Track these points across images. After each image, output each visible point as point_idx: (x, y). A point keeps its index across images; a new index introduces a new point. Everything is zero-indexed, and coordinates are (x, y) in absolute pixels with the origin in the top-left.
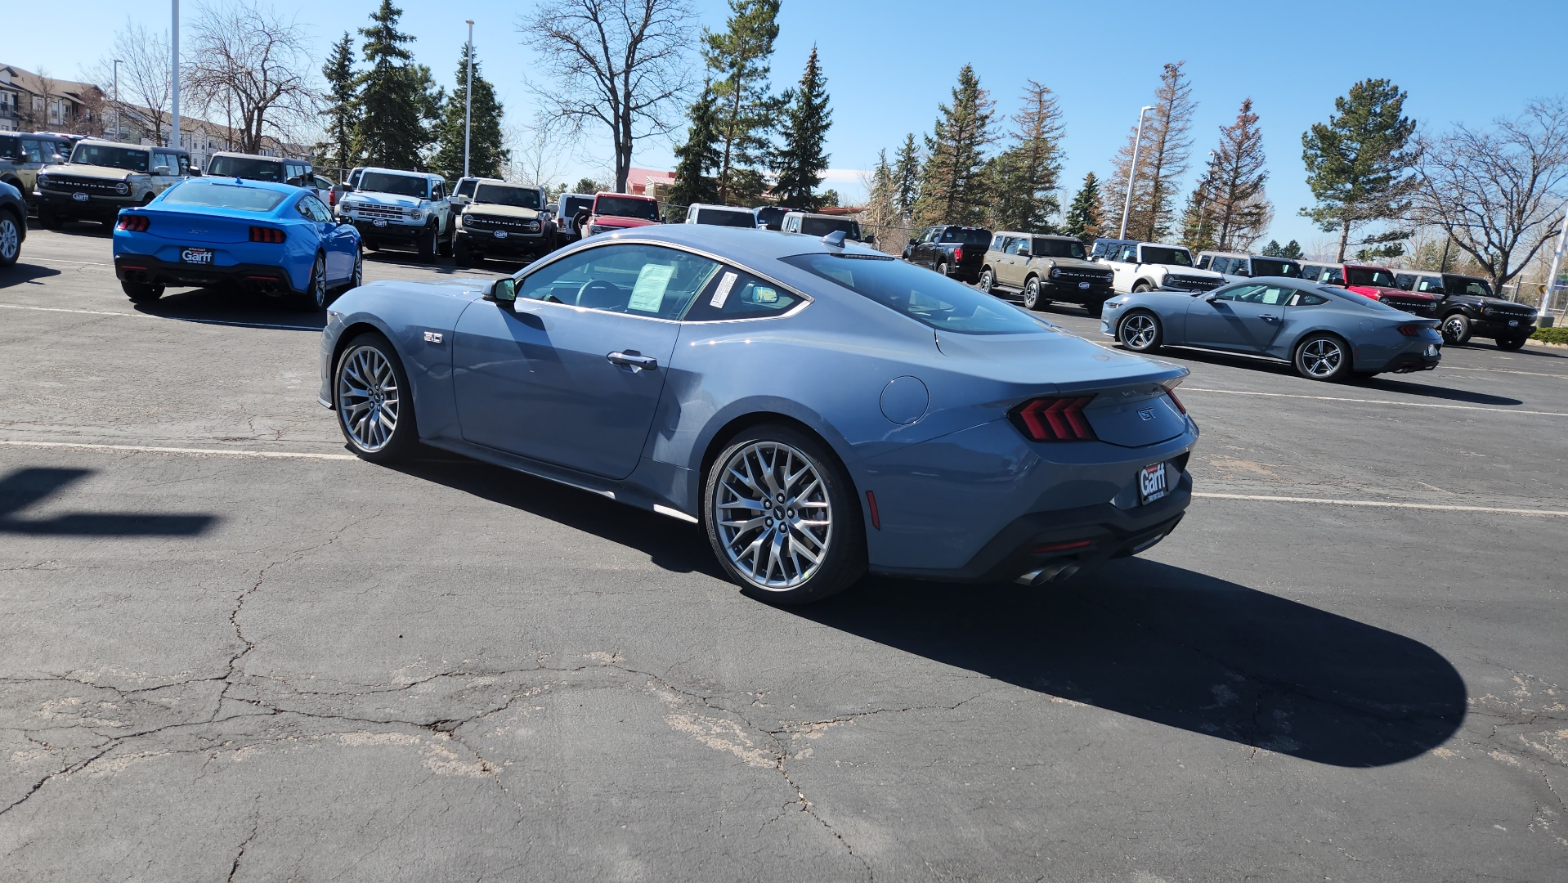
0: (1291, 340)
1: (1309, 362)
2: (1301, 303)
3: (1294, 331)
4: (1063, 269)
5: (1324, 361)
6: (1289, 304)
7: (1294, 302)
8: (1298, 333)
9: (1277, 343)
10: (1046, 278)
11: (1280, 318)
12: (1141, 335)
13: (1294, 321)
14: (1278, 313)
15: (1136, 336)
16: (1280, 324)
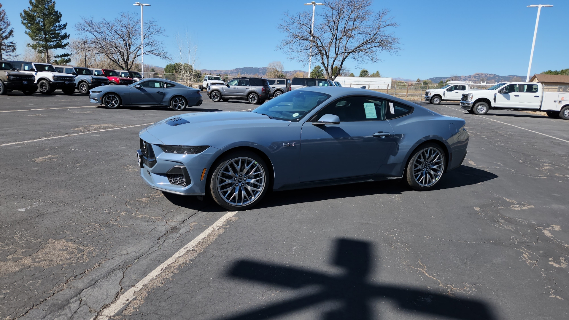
0: (169, 99)
1: (176, 106)
2: (167, 87)
3: (168, 96)
4: (14, 75)
5: (180, 104)
6: (164, 87)
7: (165, 86)
8: (170, 97)
9: (164, 100)
10: (6, 80)
11: (163, 92)
12: (113, 102)
13: (168, 93)
14: (161, 90)
15: (111, 103)
16: (164, 94)
